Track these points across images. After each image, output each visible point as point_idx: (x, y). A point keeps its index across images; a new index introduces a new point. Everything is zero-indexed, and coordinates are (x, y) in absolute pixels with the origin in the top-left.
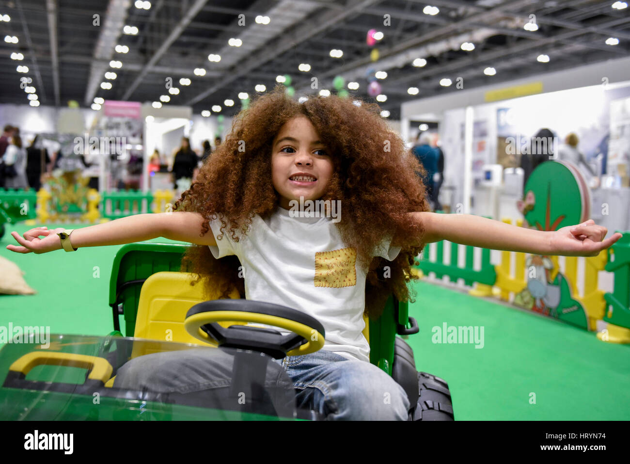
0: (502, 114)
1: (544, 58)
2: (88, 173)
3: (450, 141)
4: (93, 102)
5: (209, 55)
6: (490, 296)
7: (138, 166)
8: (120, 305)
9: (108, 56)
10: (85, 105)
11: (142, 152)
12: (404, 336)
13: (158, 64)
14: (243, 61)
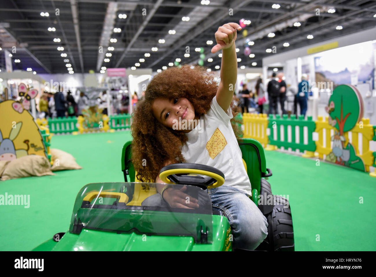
0: (317, 60)
1: (339, 28)
2: (102, 107)
3: (290, 76)
4: (101, 69)
5: (159, 40)
6: (313, 157)
7: (127, 101)
8: (127, 170)
9: (107, 45)
10: (97, 72)
11: (128, 93)
12: (266, 178)
13: (132, 47)
14: (177, 42)
